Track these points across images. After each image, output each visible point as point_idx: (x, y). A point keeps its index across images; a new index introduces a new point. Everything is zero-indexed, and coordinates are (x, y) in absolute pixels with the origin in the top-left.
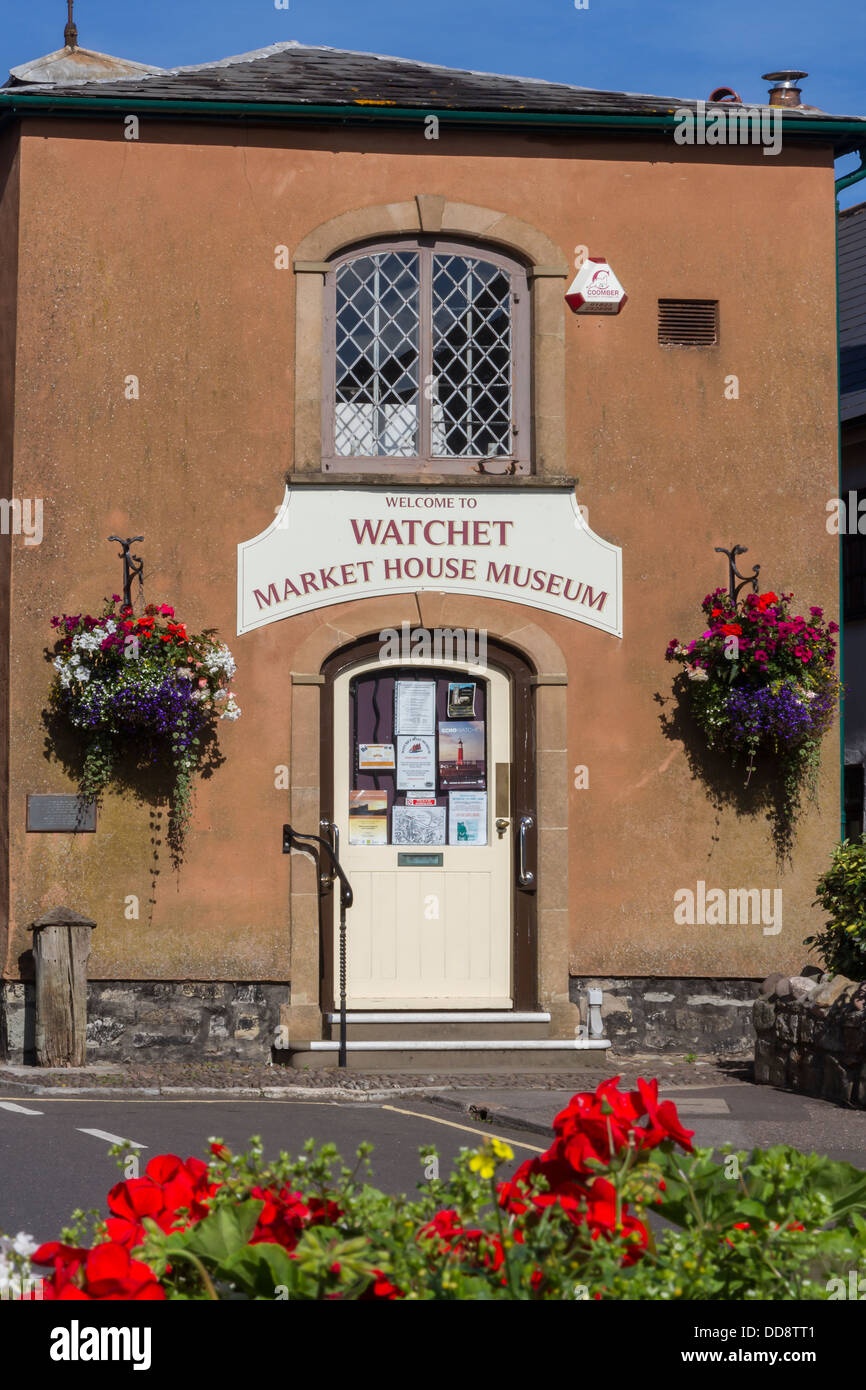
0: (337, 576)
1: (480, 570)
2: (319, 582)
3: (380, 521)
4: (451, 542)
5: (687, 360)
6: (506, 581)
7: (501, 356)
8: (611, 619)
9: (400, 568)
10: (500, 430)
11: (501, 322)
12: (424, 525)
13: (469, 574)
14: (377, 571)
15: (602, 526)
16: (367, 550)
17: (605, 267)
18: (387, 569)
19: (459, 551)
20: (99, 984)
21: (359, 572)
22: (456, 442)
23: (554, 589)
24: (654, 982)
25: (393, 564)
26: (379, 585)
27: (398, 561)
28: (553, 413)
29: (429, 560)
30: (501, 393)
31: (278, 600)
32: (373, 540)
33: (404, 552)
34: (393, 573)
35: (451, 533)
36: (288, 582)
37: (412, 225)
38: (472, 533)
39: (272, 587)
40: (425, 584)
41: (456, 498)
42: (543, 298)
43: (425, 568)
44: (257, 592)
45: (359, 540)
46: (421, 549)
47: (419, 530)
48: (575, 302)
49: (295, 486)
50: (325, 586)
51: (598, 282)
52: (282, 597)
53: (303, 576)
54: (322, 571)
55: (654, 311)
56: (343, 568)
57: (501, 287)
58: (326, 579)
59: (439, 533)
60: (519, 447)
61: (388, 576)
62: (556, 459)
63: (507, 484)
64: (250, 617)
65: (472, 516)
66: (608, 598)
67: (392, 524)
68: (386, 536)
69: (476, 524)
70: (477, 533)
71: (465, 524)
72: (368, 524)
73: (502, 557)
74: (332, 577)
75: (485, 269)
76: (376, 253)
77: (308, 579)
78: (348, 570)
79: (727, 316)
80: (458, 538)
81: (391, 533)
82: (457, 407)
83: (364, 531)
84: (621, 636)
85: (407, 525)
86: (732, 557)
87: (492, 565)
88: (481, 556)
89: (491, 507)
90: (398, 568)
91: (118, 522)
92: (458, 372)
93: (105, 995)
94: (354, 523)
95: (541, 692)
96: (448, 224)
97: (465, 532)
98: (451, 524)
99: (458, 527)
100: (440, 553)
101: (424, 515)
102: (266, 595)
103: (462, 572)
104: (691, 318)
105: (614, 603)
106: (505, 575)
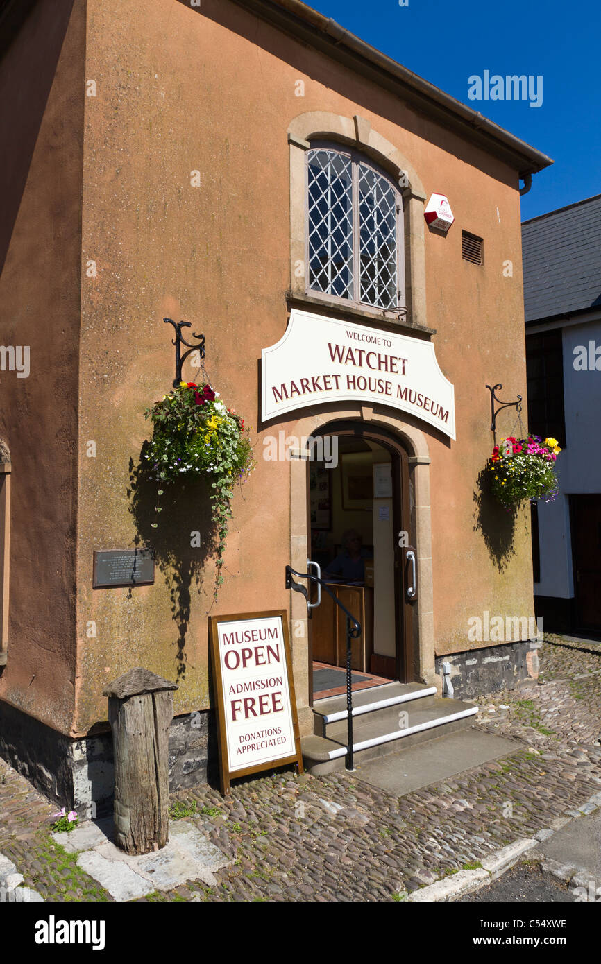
0: (321, 383)
1: (394, 390)
2: (311, 386)
3: (344, 347)
4: (380, 369)
5: (471, 272)
6: (406, 399)
8: (451, 428)
11: (392, 222)
12: (367, 353)
13: (389, 392)
14: (343, 382)
15: (444, 364)
16: (337, 367)
17: (445, 200)
18: (348, 382)
19: (384, 375)
21: (333, 381)
23: (427, 407)
24: (471, 653)
25: (351, 379)
26: (344, 393)
27: (354, 377)
28: (420, 287)
29: (369, 379)
30: (392, 268)
31: (287, 397)
32: (340, 360)
33: (355, 371)
34: (351, 385)
35: (380, 362)
36: (293, 383)
37: (350, 132)
38: (389, 363)
39: (283, 385)
40: (367, 394)
43: (368, 384)
44: (274, 389)
45: (333, 359)
46: (364, 371)
47: (364, 356)
50: (315, 390)
51: (443, 207)
52: (289, 395)
53: (302, 380)
54: (313, 378)
56: (324, 377)
57: (391, 199)
58: (315, 384)
59: (374, 361)
61: (349, 388)
62: (422, 316)
64: (270, 408)
65: (388, 352)
66: (449, 414)
67: (350, 350)
68: (347, 358)
69: (391, 358)
70: (392, 364)
71: (386, 356)
72: (337, 347)
73: (405, 382)
74: (318, 383)
76: (329, 150)
77: (305, 383)
78: (327, 379)
80: (383, 366)
81: (350, 357)
83: (335, 353)
85: (358, 352)
86: (492, 392)
87: (399, 386)
88: (395, 380)
89: (397, 345)
90: (354, 382)
94: (330, 345)
96: (371, 143)
97: (386, 363)
98: (379, 355)
99: (383, 359)
100: (376, 375)
101: (367, 347)
102: (279, 393)
103: (385, 390)
104: (472, 246)
105: (452, 417)
106: (404, 393)
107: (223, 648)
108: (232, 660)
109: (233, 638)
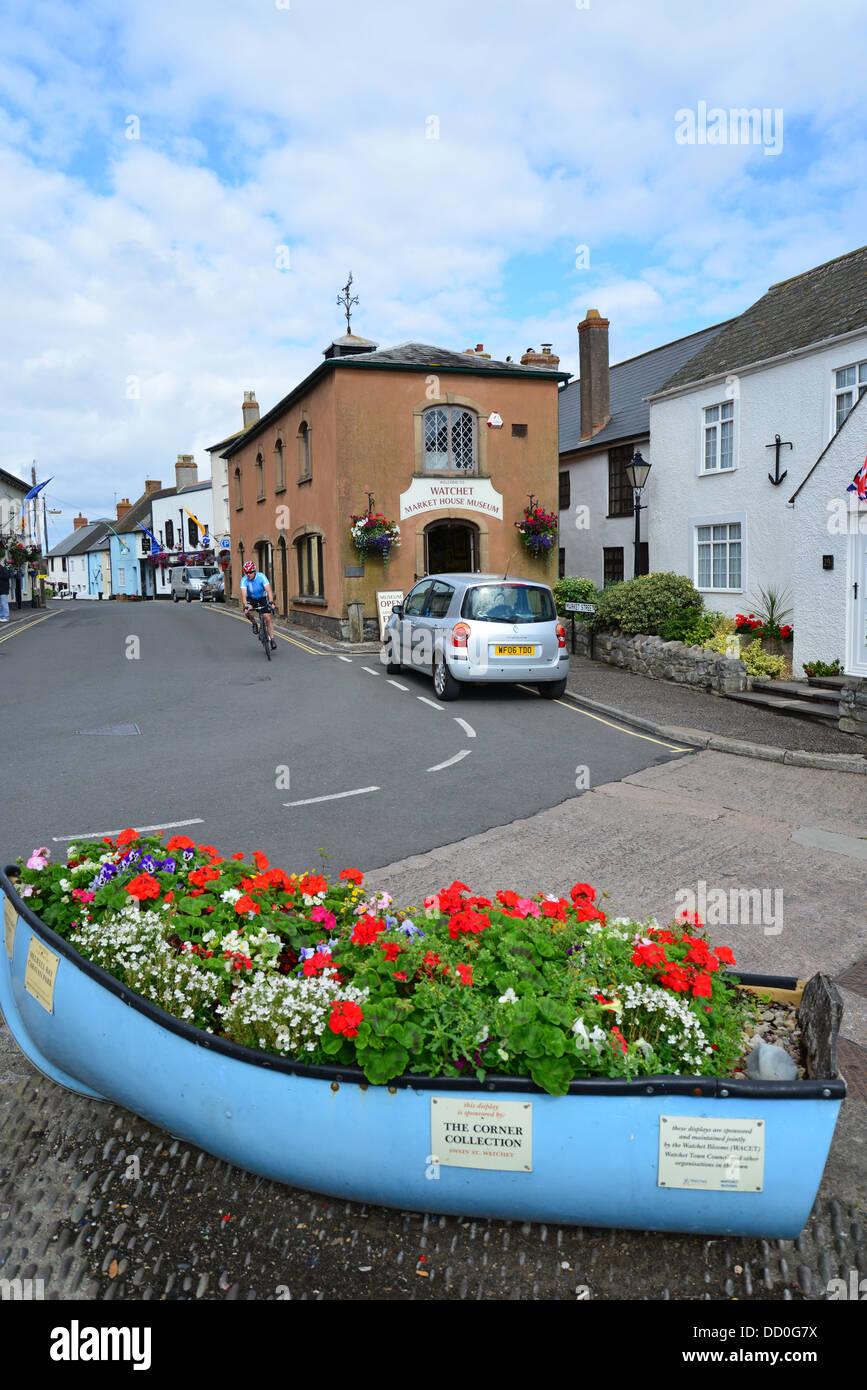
0: (427, 503)
1: (465, 502)
2: (422, 505)
3: (439, 488)
4: (458, 493)
5: (519, 441)
6: (472, 505)
7: (470, 440)
8: (500, 515)
9: (444, 501)
10: (470, 461)
11: (470, 430)
14: (438, 502)
15: (497, 488)
16: (435, 496)
17: (497, 415)
18: (441, 501)
19: (460, 496)
20: (365, 619)
21: (433, 502)
22: (459, 465)
23: (485, 507)
26: (439, 506)
27: (444, 499)
28: (484, 457)
29: (452, 499)
30: (470, 451)
32: (437, 493)
33: (445, 496)
35: (458, 491)
36: (414, 505)
37: (445, 402)
38: (463, 491)
39: (410, 507)
40: (450, 506)
41: (458, 481)
42: (481, 424)
43: (451, 501)
44: (406, 508)
45: (433, 493)
46: (450, 496)
47: (449, 490)
48: (490, 424)
49: (415, 477)
50: (424, 506)
51: (496, 419)
52: (413, 510)
53: (418, 504)
54: (423, 502)
55: (510, 427)
56: (429, 501)
57: (470, 420)
58: (424, 504)
59: (454, 491)
60: (475, 467)
61: (441, 503)
62: (485, 469)
63: (472, 477)
64: (404, 515)
65: (462, 486)
66: (499, 509)
67: (442, 488)
68: (440, 492)
69: (464, 488)
70: (465, 491)
72: (435, 488)
73: (471, 498)
75: (465, 415)
76: (436, 410)
77: (420, 504)
79: (529, 428)
80: (460, 493)
81: (442, 492)
82: (459, 455)
83: (434, 491)
84: (501, 518)
85: (446, 489)
86: (531, 497)
87: (469, 500)
88: (466, 498)
89: (468, 483)
91: (367, 488)
92: (459, 445)
93: (368, 622)
94: (432, 488)
95: (482, 536)
96: (456, 401)
97: (461, 491)
98: (458, 488)
99: (460, 489)
100: (455, 497)
101: (450, 486)
102: (408, 509)
103: (461, 502)
104: (520, 430)
105: (501, 511)
106: (472, 503)
107: (380, 601)
108: (384, 604)
109: (382, 598)
